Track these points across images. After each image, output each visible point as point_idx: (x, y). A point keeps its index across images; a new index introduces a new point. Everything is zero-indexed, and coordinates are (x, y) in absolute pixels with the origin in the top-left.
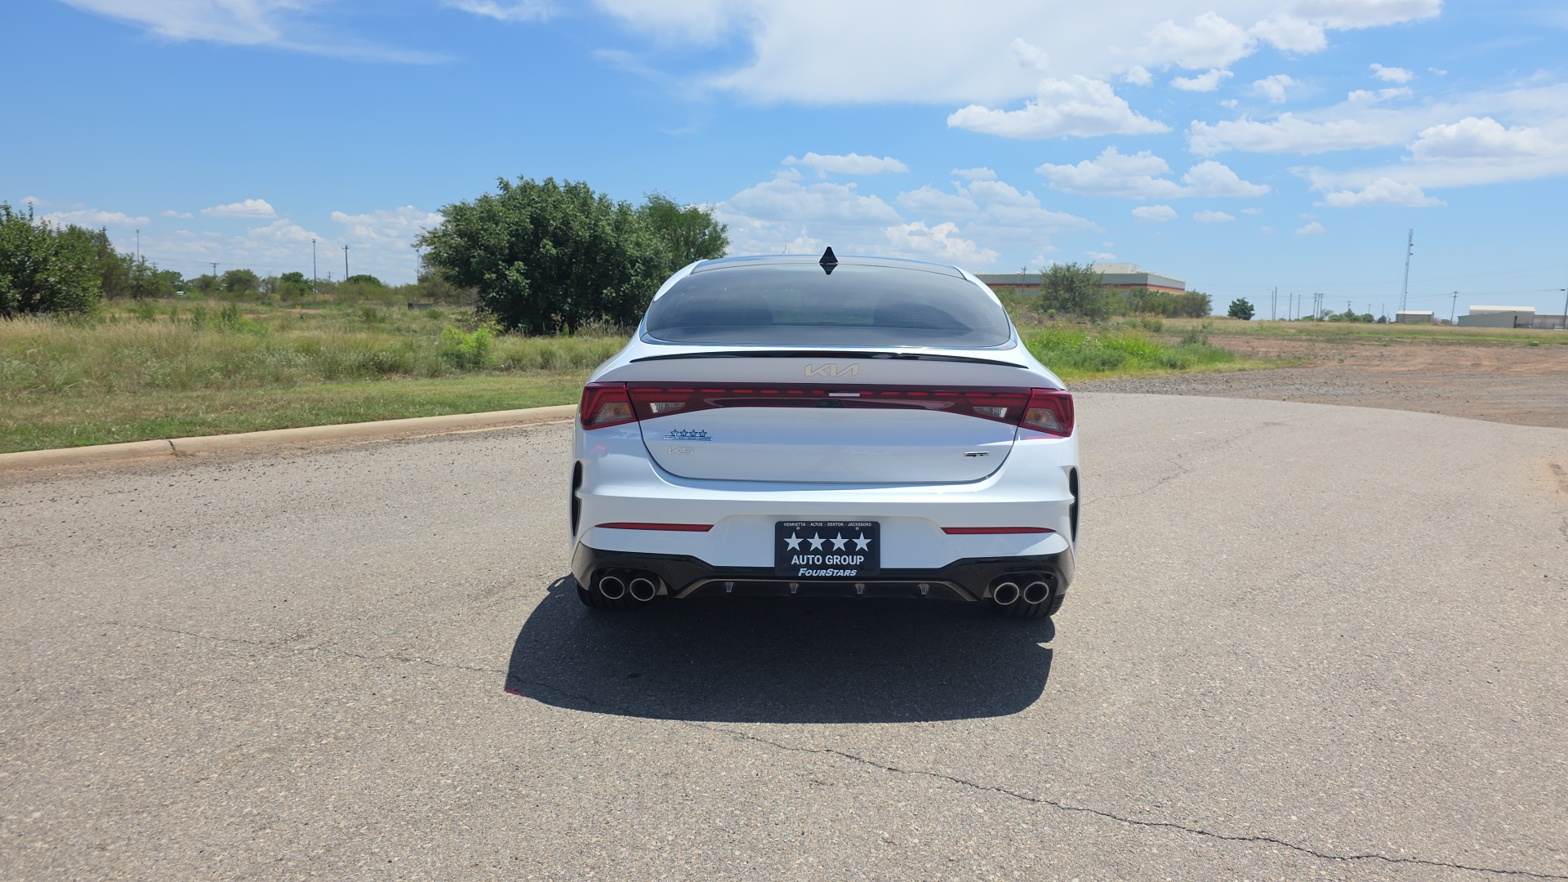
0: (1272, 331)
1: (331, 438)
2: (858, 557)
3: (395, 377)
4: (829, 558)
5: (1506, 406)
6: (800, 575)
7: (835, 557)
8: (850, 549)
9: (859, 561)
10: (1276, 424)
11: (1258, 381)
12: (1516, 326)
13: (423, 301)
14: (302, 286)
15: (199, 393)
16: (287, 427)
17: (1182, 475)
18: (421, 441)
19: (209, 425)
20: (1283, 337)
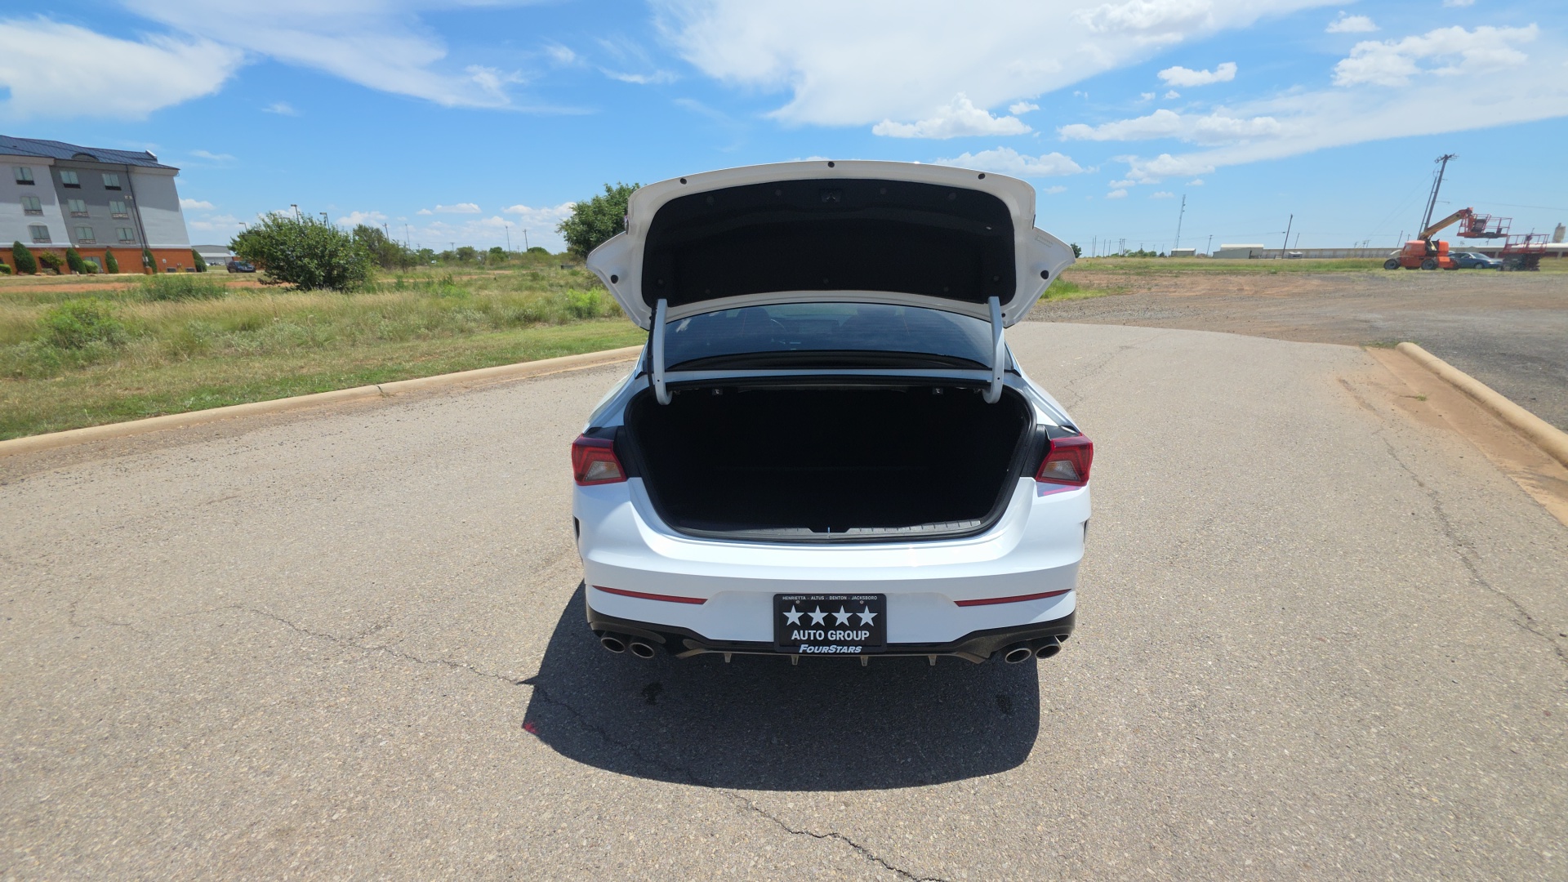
0: (1095, 266)
1: (488, 377)
2: (863, 632)
3: (539, 325)
4: (832, 634)
5: (1277, 324)
6: (801, 651)
7: (838, 632)
8: (854, 624)
9: (864, 636)
10: (1129, 347)
11: (1101, 309)
12: (1251, 257)
13: (571, 263)
14: (502, 255)
15: (410, 344)
16: (458, 371)
17: (1080, 403)
18: (545, 378)
19: (407, 371)
20: (1105, 271)
